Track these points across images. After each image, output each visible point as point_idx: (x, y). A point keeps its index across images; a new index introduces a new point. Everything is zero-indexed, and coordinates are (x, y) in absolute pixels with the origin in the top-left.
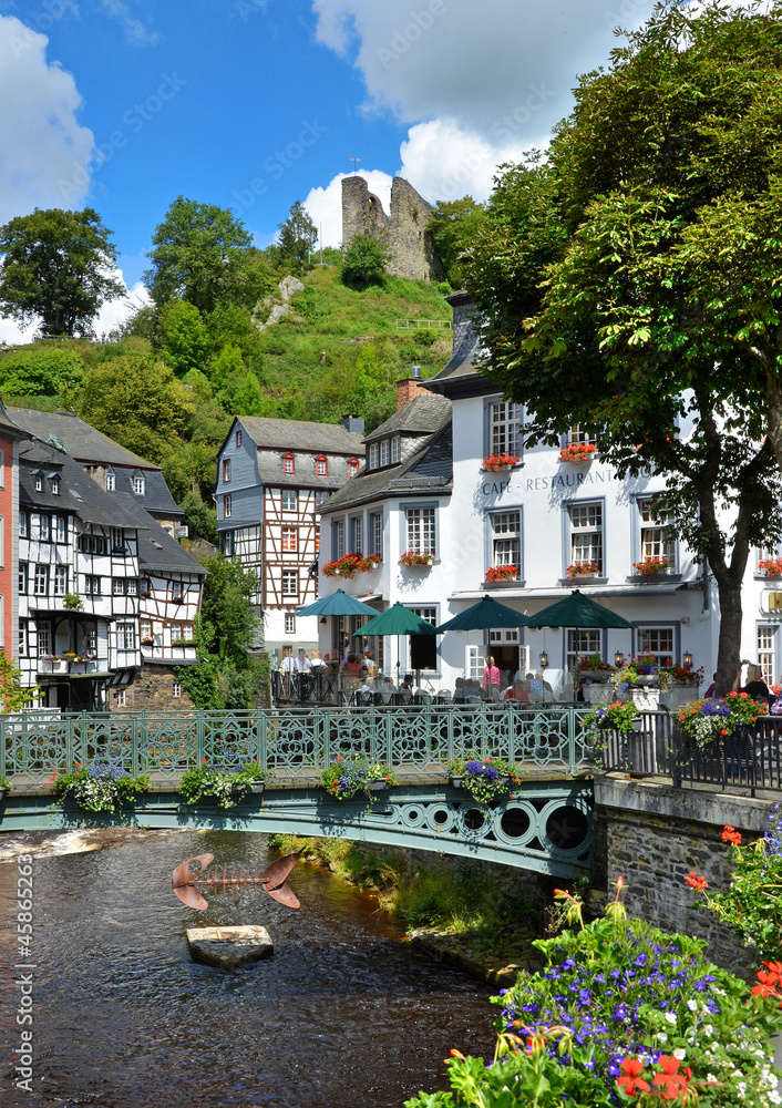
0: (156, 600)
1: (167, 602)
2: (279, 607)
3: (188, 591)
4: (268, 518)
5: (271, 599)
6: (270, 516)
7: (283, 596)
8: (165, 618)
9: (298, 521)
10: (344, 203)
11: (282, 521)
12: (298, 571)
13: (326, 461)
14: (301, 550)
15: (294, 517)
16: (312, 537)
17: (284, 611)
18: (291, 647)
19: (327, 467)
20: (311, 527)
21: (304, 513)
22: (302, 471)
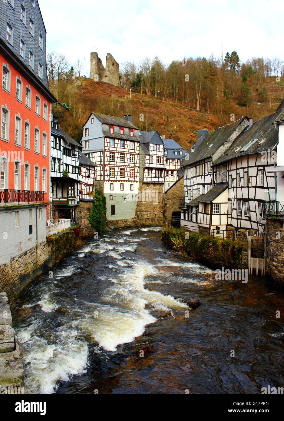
0: (83, 176)
1: (85, 177)
2: (109, 181)
3: (91, 173)
4: (105, 149)
5: (106, 178)
6: (106, 148)
7: (110, 177)
8: (85, 183)
9: (115, 151)
10: (91, 60)
11: (110, 150)
12: (115, 168)
13: (123, 130)
14: (116, 161)
15: (113, 149)
16: (119, 156)
17: (110, 182)
18: (112, 196)
19: (124, 132)
20: (119, 153)
21: (117, 148)
22: (116, 133)
